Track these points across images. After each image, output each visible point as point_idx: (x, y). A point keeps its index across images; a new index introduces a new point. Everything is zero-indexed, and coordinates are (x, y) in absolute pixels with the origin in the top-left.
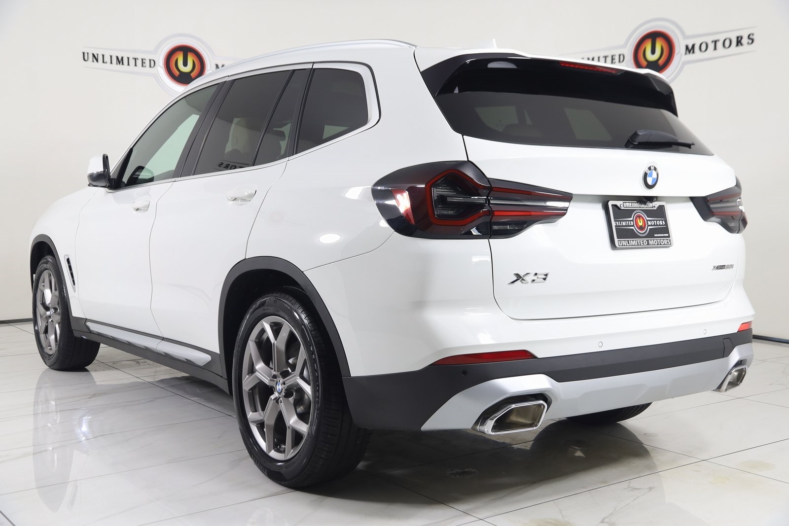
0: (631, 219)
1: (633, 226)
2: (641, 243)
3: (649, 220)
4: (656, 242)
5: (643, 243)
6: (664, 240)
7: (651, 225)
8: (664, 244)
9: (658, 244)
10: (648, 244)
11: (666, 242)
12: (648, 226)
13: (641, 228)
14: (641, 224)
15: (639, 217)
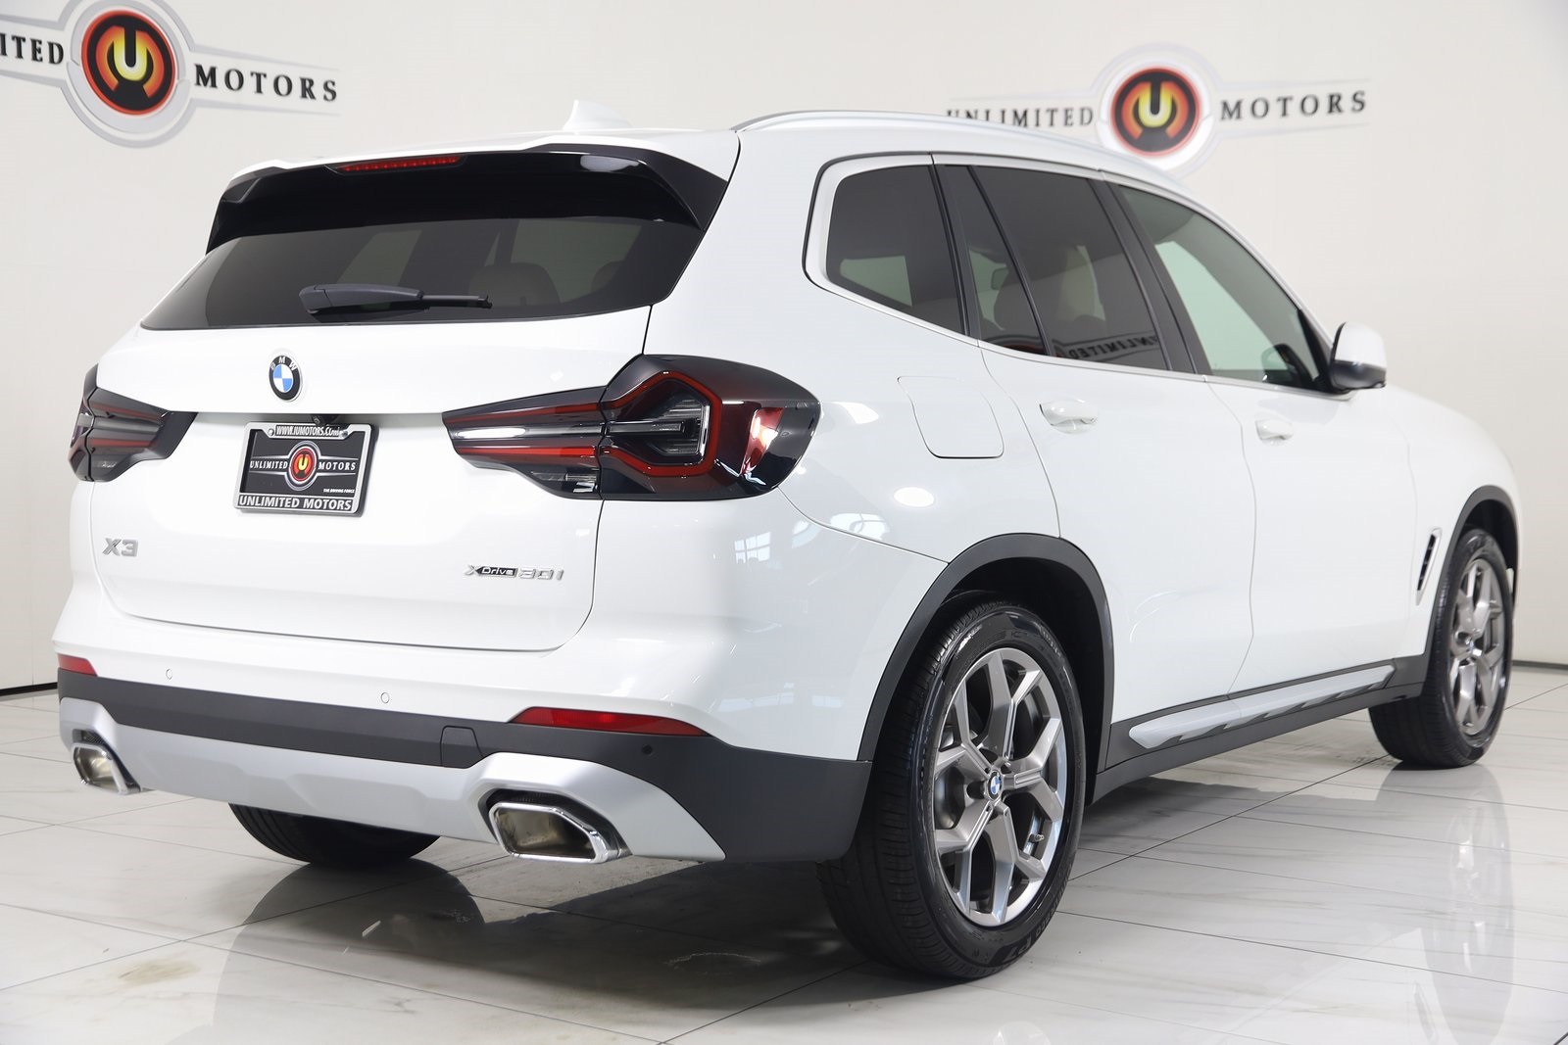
0: (287, 457)
1: (286, 470)
2: (287, 502)
3: (322, 461)
4: (318, 504)
5: (290, 504)
6: (337, 500)
7: (325, 471)
8: (335, 509)
9: (321, 508)
10: (300, 506)
11: (340, 505)
12: (317, 471)
13: (301, 475)
14: (302, 468)
15: (305, 453)
